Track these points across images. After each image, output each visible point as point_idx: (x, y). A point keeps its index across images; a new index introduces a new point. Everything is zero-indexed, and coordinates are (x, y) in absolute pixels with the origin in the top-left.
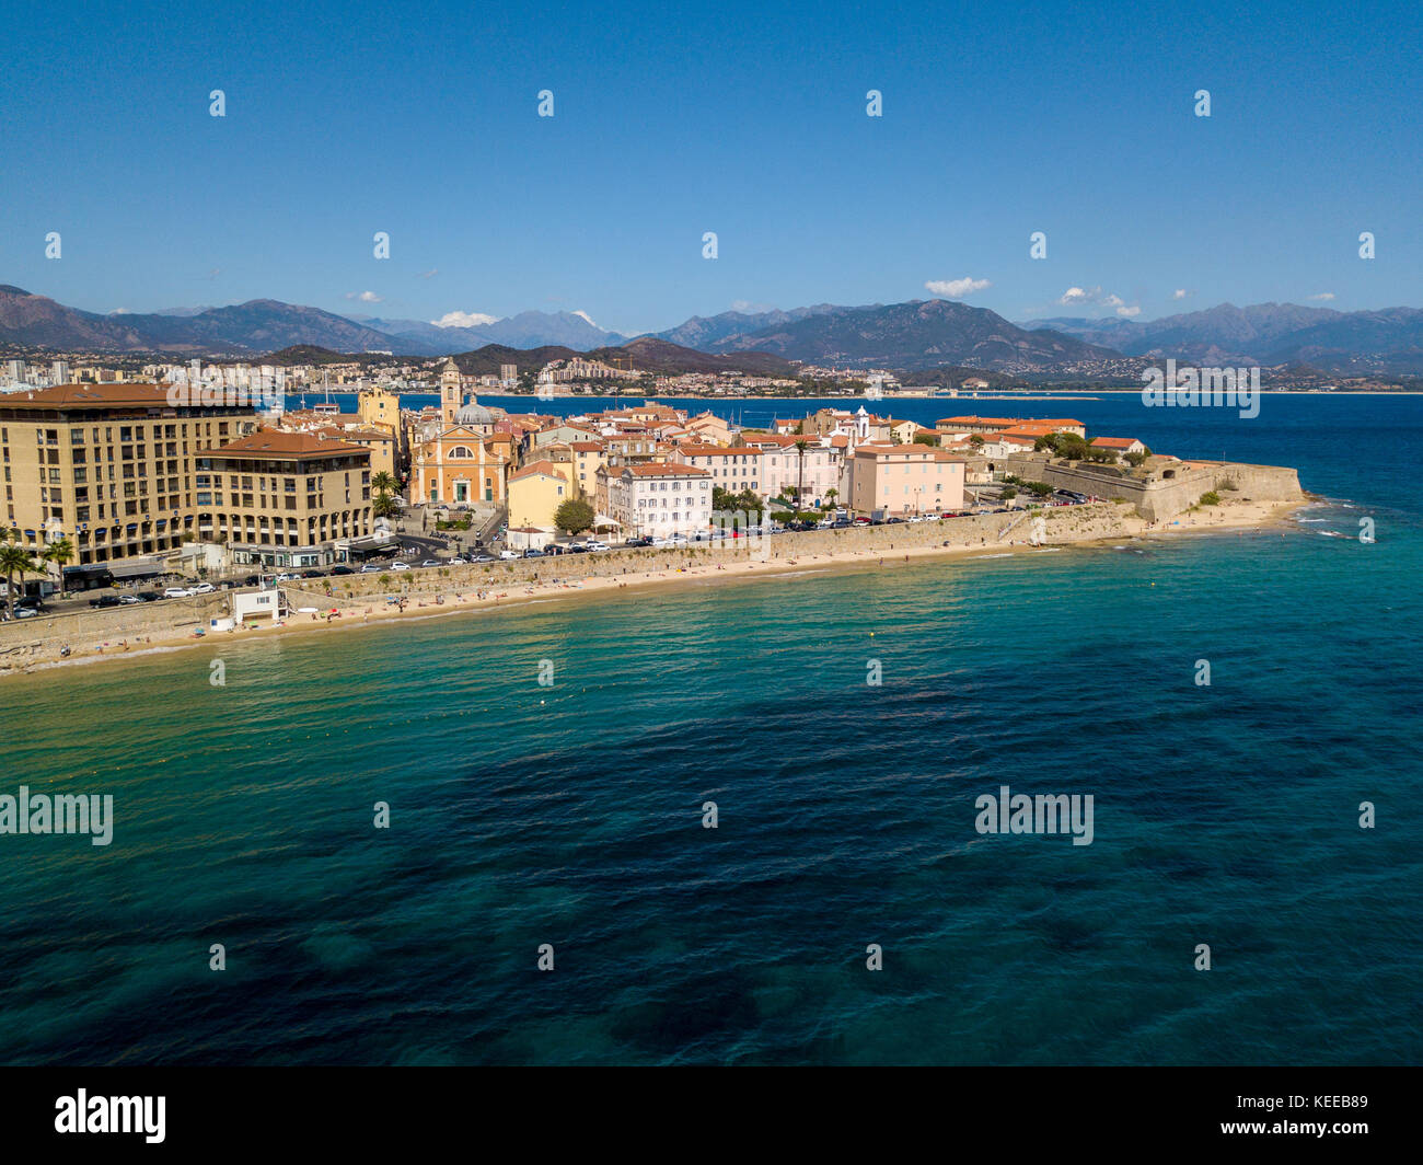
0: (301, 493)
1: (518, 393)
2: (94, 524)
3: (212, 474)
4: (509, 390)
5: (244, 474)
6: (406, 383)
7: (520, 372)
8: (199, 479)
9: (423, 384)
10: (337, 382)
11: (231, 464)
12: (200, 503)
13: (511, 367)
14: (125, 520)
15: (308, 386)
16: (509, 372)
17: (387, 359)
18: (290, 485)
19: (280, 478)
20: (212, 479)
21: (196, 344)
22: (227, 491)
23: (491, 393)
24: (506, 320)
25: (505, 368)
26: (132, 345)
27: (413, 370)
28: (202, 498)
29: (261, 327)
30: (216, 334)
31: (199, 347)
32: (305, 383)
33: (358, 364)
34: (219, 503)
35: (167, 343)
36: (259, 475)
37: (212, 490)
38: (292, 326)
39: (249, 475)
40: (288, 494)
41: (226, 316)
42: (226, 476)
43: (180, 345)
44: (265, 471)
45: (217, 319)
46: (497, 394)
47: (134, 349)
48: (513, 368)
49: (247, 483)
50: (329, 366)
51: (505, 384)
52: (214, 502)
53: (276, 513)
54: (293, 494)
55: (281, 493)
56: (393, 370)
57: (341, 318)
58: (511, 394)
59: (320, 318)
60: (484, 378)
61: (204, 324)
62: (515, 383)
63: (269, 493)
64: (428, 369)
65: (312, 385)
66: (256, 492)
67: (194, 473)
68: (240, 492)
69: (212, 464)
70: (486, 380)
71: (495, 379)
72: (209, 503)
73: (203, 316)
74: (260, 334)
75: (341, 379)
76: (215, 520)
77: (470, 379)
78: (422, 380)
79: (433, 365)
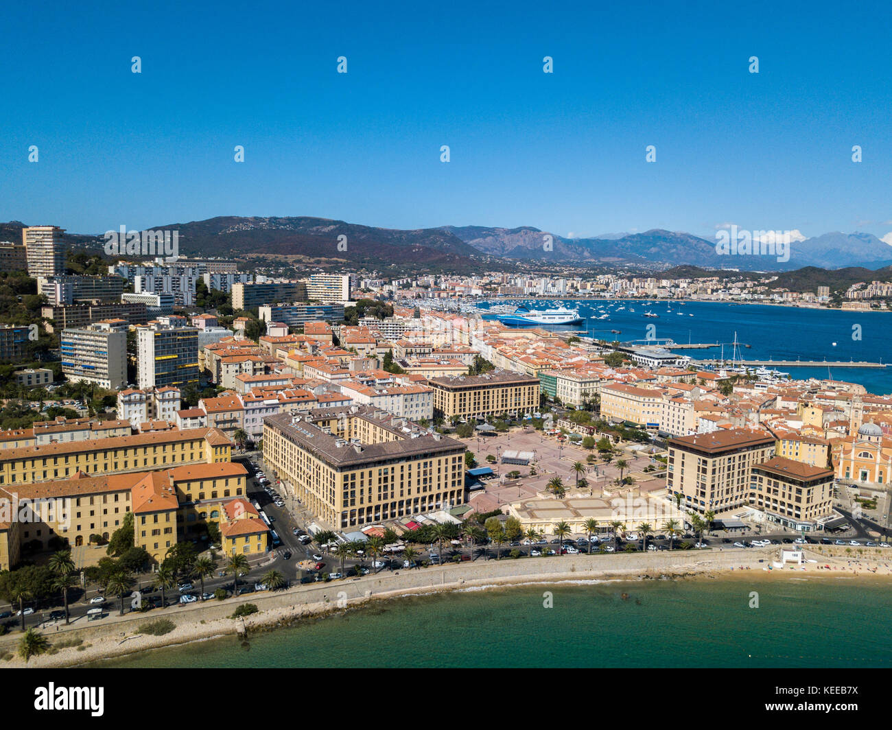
0: (804, 496)
1: (829, 307)
2: (716, 499)
3: (758, 476)
4: (823, 304)
5: (775, 480)
6: (751, 296)
7: (831, 291)
8: (752, 477)
9: (762, 297)
10: (707, 293)
11: (768, 474)
12: (751, 488)
13: (825, 288)
14: (725, 496)
15: (690, 295)
16: (823, 292)
17: (735, 274)
18: (799, 491)
19: (794, 487)
20: (758, 479)
21: (619, 257)
22: (765, 485)
23: (810, 306)
24: (814, 239)
25: (821, 288)
26: (585, 258)
27: (755, 285)
28: (752, 486)
29: (654, 245)
30: (629, 249)
31: (621, 259)
32: (688, 293)
33: (718, 278)
34: (761, 489)
35: (604, 257)
36: (783, 483)
37: (757, 483)
38: (672, 245)
39: (777, 481)
40: (797, 495)
41: (635, 239)
42: (765, 479)
43: (611, 258)
44: (786, 482)
45: (631, 241)
46: (815, 307)
47: (587, 260)
48: (827, 289)
49: (776, 485)
50: (700, 279)
51: (820, 299)
52: (757, 488)
53: (790, 502)
54: (800, 496)
55: (794, 494)
56: (740, 284)
57: (703, 240)
58: (824, 308)
59: (690, 240)
60: (804, 295)
61: (623, 244)
62: (827, 299)
63: (787, 492)
64: (764, 284)
65: (692, 295)
66: (780, 489)
67: (751, 474)
68: (772, 487)
69: (758, 471)
70: (806, 296)
71: (812, 295)
72: (755, 488)
73: (623, 240)
74: (653, 250)
75: (709, 291)
76: (757, 496)
77: (795, 295)
78: (762, 293)
79: (767, 281)
